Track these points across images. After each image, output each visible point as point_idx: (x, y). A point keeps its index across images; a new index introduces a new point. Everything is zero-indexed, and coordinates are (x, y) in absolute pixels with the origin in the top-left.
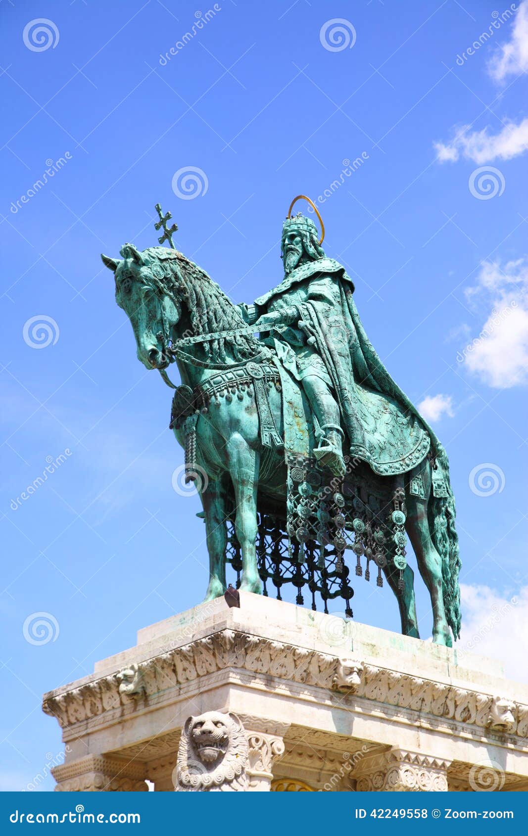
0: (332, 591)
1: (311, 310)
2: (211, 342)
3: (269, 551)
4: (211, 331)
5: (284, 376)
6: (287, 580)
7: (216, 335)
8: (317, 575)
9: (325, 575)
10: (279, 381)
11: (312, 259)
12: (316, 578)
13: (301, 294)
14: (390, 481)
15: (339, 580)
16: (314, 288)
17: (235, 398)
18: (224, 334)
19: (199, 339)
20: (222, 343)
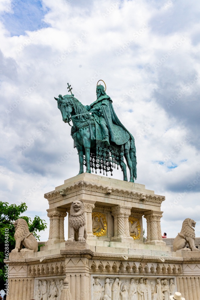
0: (108, 170)
1: (102, 108)
2: (79, 116)
3: (94, 162)
4: (79, 114)
5: (96, 123)
6: (98, 168)
7: (80, 115)
8: (105, 167)
9: (107, 166)
10: (95, 124)
11: (103, 95)
12: (104, 167)
13: (100, 103)
14: (120, 146)
15: (110, 168)
16: (103, 102)
17: (85, 129)
18: (82, 114)
19: (76, 116)
20: (82, 116)
